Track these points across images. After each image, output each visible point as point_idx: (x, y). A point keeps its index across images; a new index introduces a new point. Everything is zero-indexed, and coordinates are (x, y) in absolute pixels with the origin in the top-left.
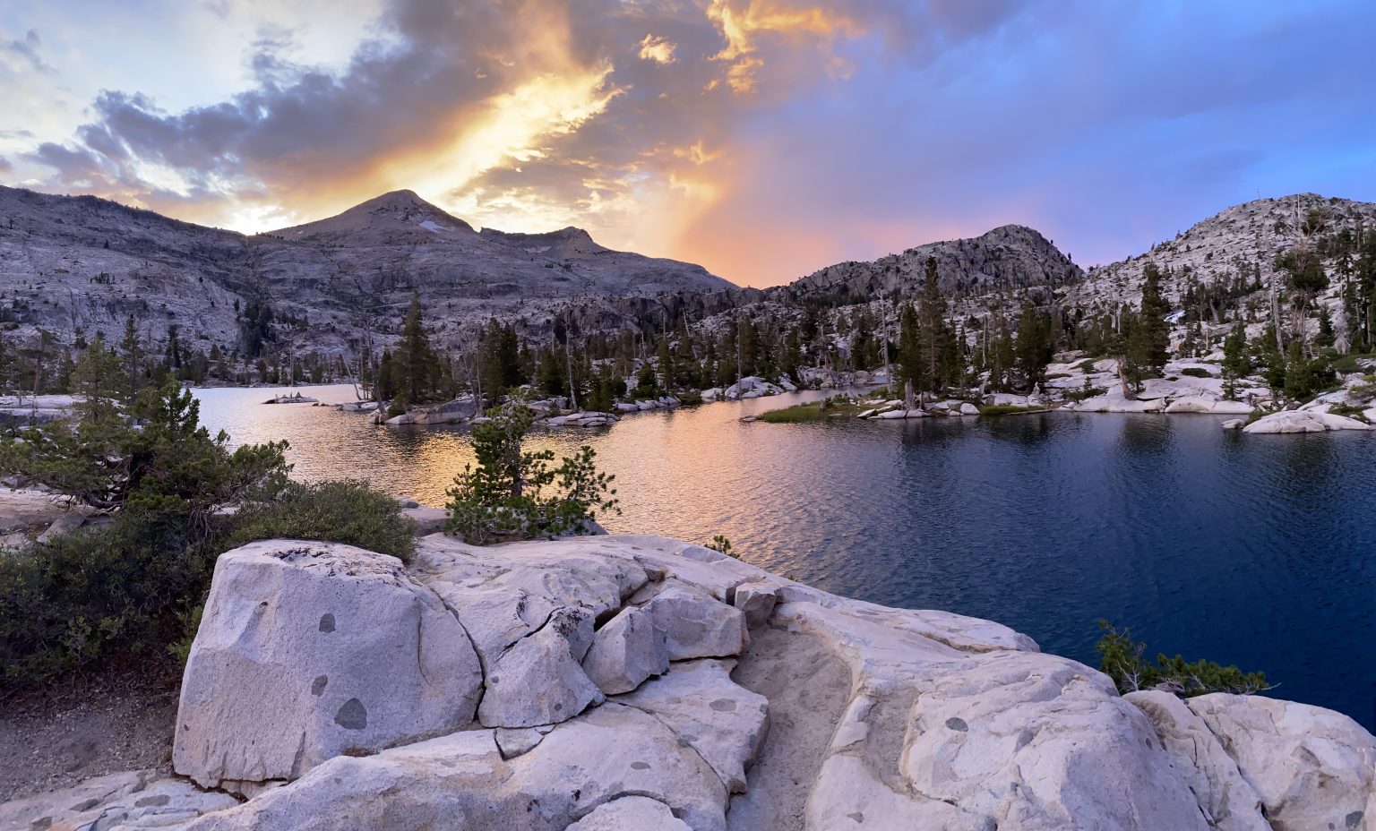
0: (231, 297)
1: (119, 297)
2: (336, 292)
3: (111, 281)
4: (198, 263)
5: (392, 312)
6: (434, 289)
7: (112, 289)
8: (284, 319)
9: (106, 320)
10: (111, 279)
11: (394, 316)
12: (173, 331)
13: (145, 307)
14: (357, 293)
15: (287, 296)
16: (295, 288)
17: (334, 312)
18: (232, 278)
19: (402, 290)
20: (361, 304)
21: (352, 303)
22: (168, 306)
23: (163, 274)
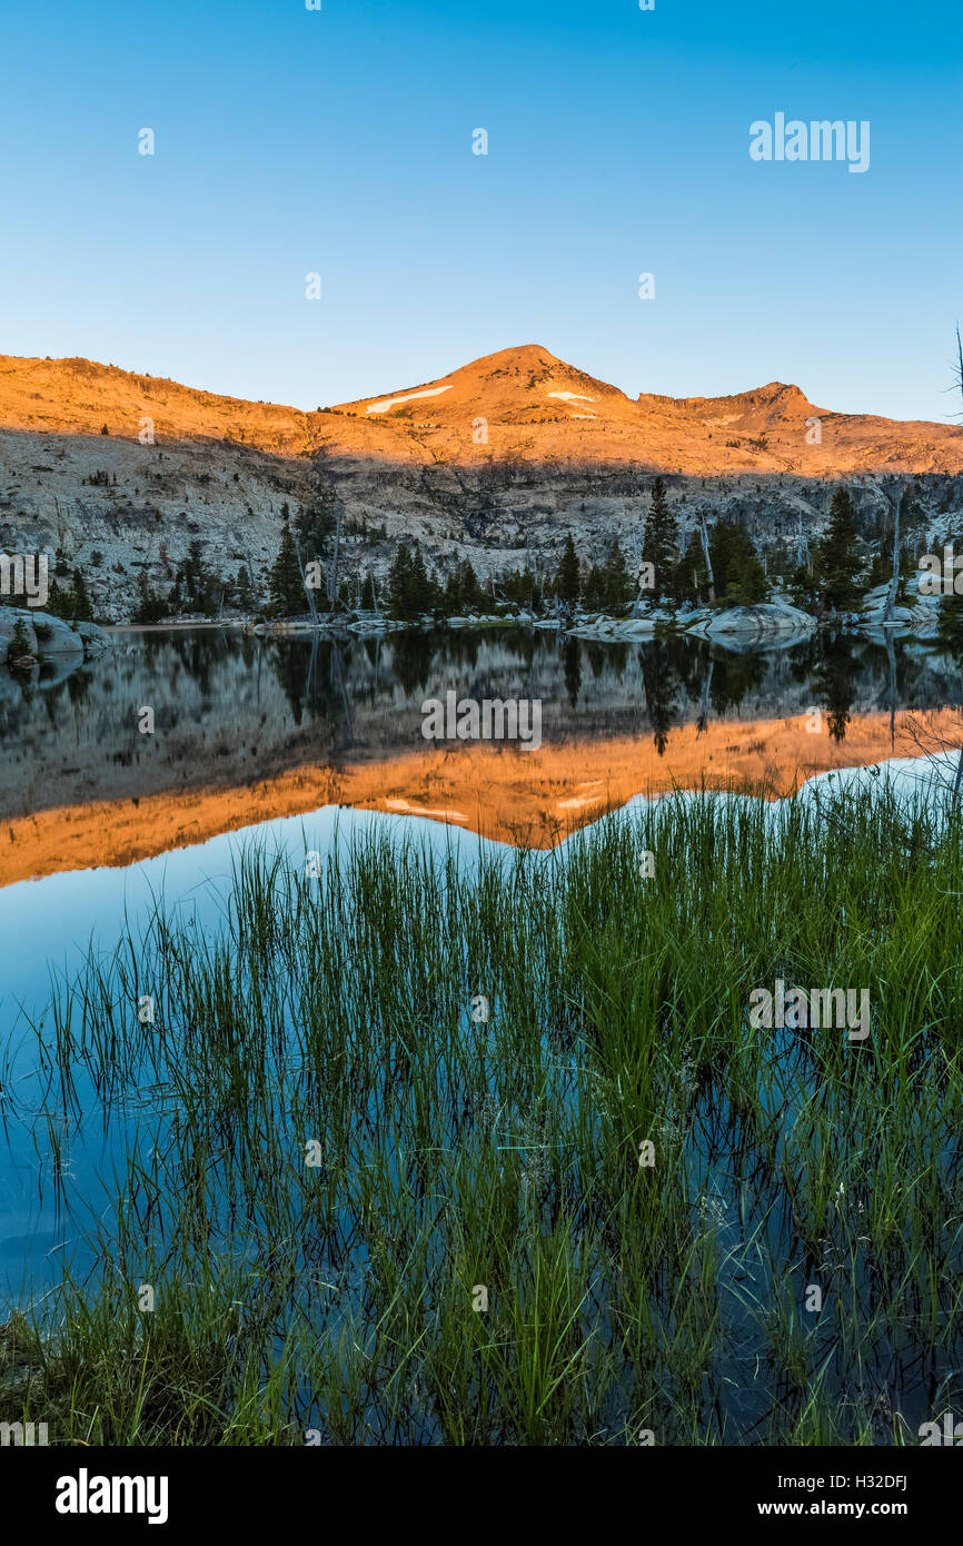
0: (279, 499)
1: (122, 504)
2: (429, 491)
3: (111, 481)
4: (236, 454)
5: (504, 517)
6: (565, 485)
7: (113, 493)
8: (353, 529)
9: (105, 535)
10: (111, 478)
11: (508, 522)
12: (196, 549)
13: (158, 517)
14: (459, 490)
15: (360, 496)
16: (371, 485)
17: (427, 519)
18: (282, 474)
19: (520, 486)
20: (463, 506)
21: (451, 504)
22: (190, 515)
23: (184, 470)
